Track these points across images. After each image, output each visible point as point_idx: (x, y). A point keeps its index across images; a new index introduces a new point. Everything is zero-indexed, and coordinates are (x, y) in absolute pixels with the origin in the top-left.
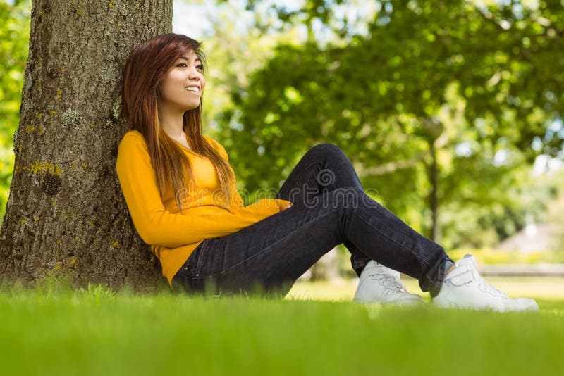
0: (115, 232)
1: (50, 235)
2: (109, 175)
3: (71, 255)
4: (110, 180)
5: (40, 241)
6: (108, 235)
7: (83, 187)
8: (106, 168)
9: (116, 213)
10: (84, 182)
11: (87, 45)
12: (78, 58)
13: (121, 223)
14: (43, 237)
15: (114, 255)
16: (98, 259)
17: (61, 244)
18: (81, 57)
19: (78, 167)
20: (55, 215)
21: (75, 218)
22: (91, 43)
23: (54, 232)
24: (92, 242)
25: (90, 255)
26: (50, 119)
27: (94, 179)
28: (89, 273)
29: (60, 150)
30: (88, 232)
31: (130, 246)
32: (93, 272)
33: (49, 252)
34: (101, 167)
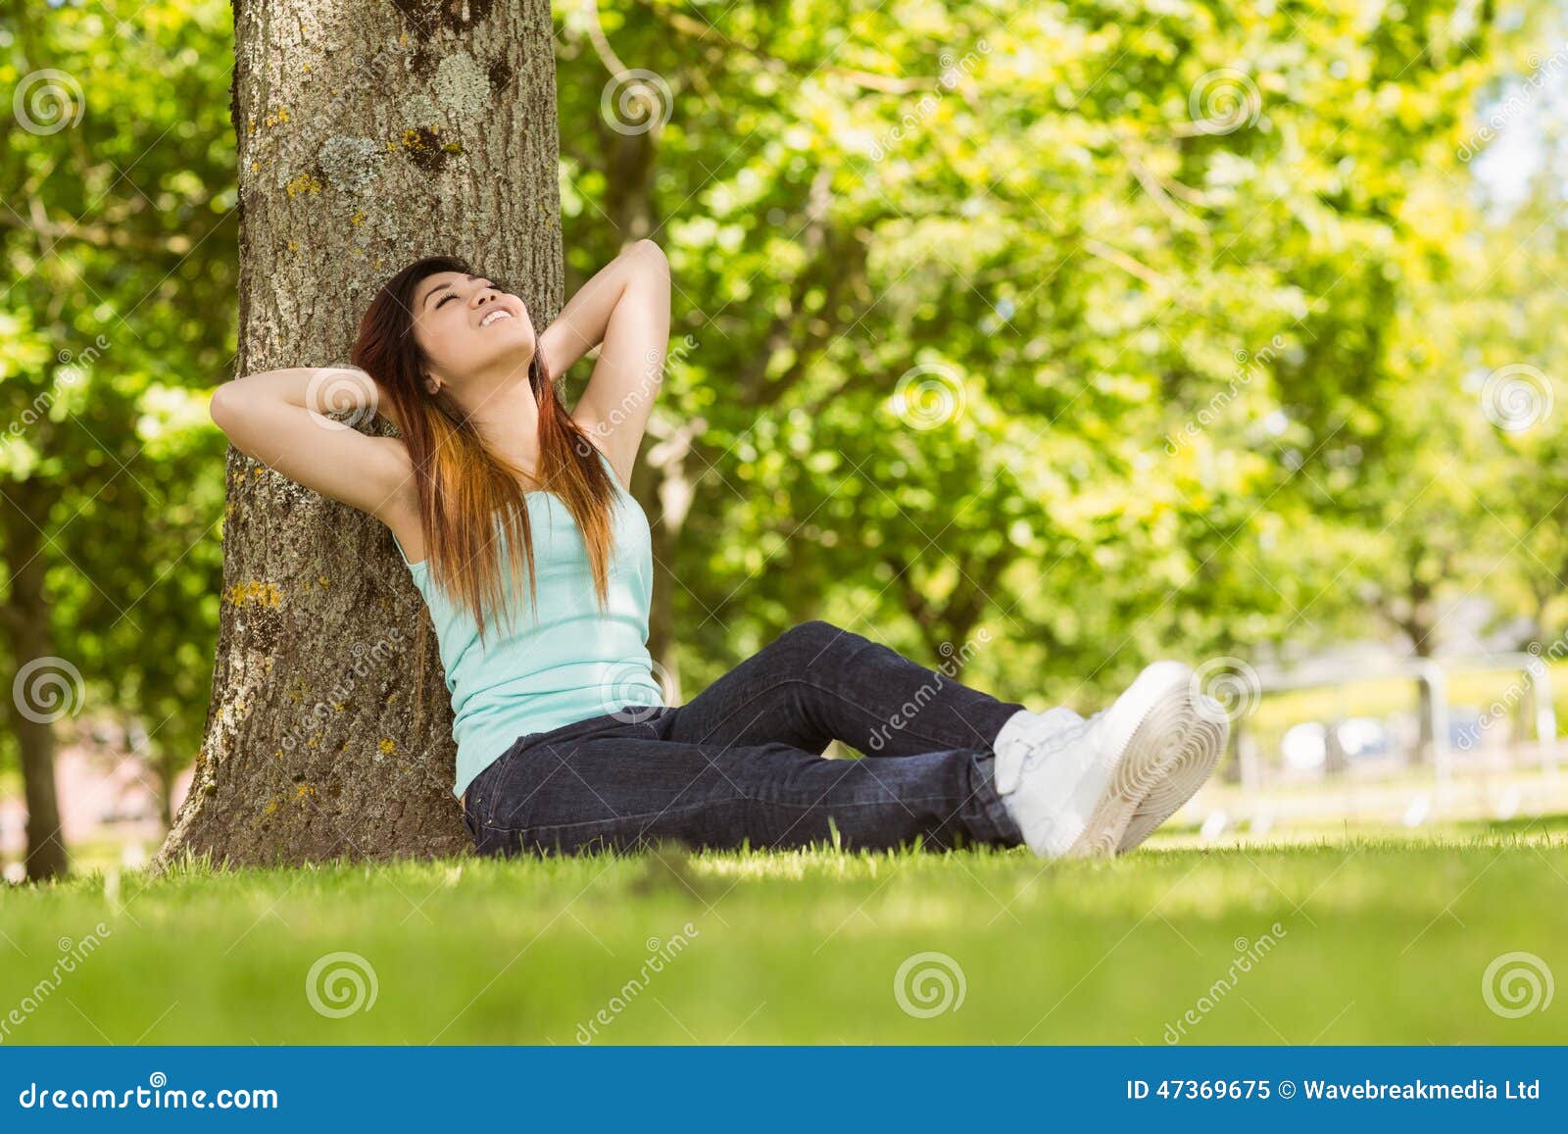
0: (389, 720)
1: (262, 739)
2: (376, 595)
3: (298, 779)
4: (378, 607)
5: (245, 753)
6: (374, 729)
7: (324, 629)
8: (371, 582)
9: (392, 678)
10: (324, 615)
11: (311, 316)
12: (297, 347)
13: (402, 700)
14: (249, 744)
15: (384, 773)
16: (351, 782)
17: (282, 756)
18: (303, 344)
19: (311, 585)
20: (270, 695)
21: (307, 698)
22: (319, 311)
23: (272, 731)
24: (340, 746)
25: (335, 775)
26: (254, 488)
27: (344, 609)
28: (330, 815)
29: (274, 552)
30: (334, 725)
31: (418, 751)
32: (338, 813)
33: (260, 774)
34: (358, 580)
